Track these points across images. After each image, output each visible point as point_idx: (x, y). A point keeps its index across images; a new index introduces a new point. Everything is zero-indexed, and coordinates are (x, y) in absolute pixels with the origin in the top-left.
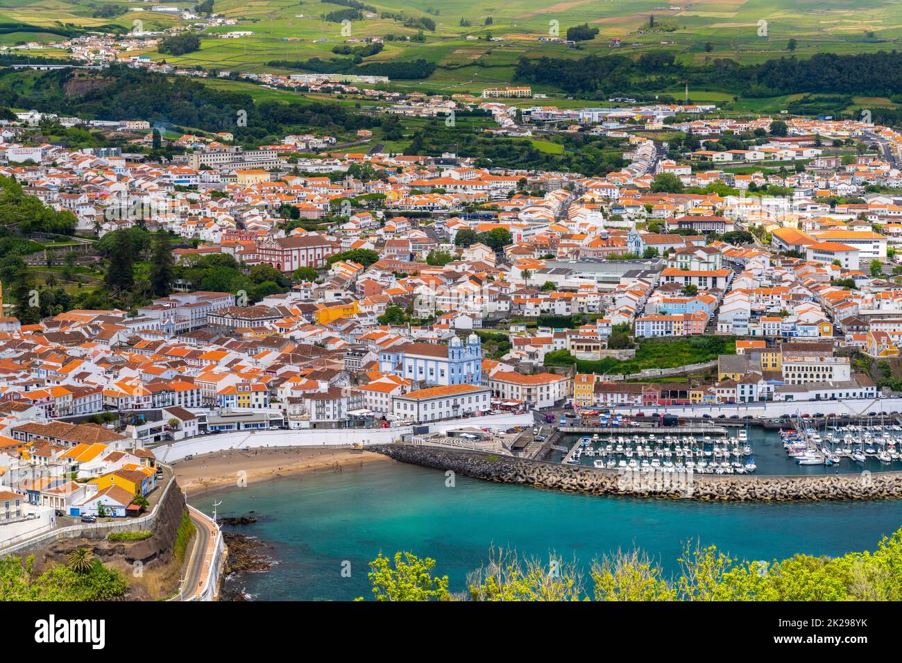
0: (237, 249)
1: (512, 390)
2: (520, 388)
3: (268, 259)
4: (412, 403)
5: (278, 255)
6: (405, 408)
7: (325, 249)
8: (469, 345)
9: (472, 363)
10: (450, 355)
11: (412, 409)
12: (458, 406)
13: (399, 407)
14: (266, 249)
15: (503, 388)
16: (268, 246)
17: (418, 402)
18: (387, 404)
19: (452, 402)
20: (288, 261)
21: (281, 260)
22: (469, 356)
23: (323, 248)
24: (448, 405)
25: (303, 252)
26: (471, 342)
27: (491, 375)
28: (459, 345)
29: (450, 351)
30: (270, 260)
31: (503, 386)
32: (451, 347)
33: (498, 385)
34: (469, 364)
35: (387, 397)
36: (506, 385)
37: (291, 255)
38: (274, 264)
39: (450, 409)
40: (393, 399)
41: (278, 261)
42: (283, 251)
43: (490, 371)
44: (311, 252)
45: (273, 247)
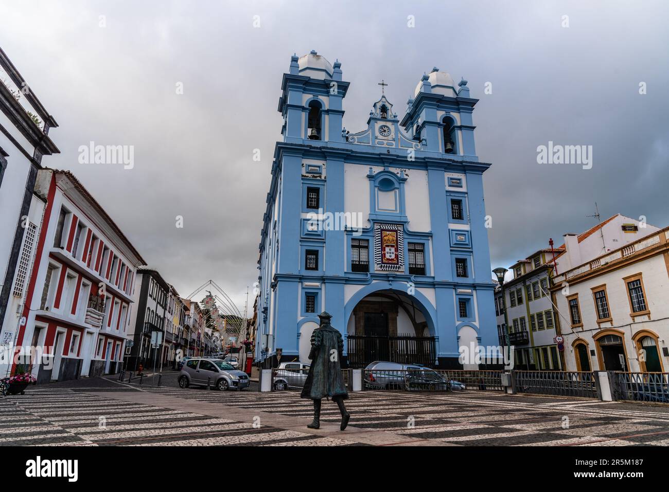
15: (638, 305)
31: (635, 286)
33: (599, 294)
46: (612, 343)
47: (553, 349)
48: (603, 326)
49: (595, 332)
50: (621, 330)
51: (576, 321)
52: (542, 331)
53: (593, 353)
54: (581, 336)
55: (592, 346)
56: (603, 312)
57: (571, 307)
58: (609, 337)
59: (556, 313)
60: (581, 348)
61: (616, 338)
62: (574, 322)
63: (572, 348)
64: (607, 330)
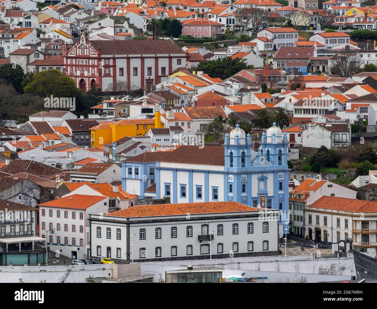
0: (32, 58)
1: (338, 225)
2: (350, 220)
3: (78, 73)
4: (118, 226)
5: (93, 66)
6: (109, 236)
7: (174, 61)
8: (266, 145)
9: (270, 178)
10: (227, 160)
11: (119, 237)
12: (209, 237)
13: (99, 235)
14: (76, 58)
15: (325, 224)
16: (79, 52)
17: (128, 224)
18: (81, 230)
19: (197, 229)
20: (107, 75)
21: (97, 74)
22: (262, 163)
23: (170, 58)
24: (189, 234)
25: (136, 63)
26: (269, 141)
27: (310, 202)
28: (243, 142)
29: (227, 152)
30: (82, 75)
31: (325, 219)
32: (229, 146)
33: (318, 218)
34: (263, 179)
35: (81, 217)
36: (329, 217)
37: (114, 66)
38: (86, 80)
39: (194, 241)
40: (91, 220)
41: (93, 76)
42: (99, 59)
43: (307, 195)
44: (150, 63)
45: (86, 53)
46: (319, 230)
47: (301, 228)
48: (317, 226)
49: (315, 227)
50: (321, 228)
51: (310, 222)
52: (298, 222)
53: (313, 232)
54: (311, 227)
55: (313, 230)
56: (318, 223)
57: (309, 218)
58: (318, 229)
59: (304, 218)
60: (310, 230)
61: (320, 230)
62: (309, 222)
63: (308, 230)
64: (318, 227)
